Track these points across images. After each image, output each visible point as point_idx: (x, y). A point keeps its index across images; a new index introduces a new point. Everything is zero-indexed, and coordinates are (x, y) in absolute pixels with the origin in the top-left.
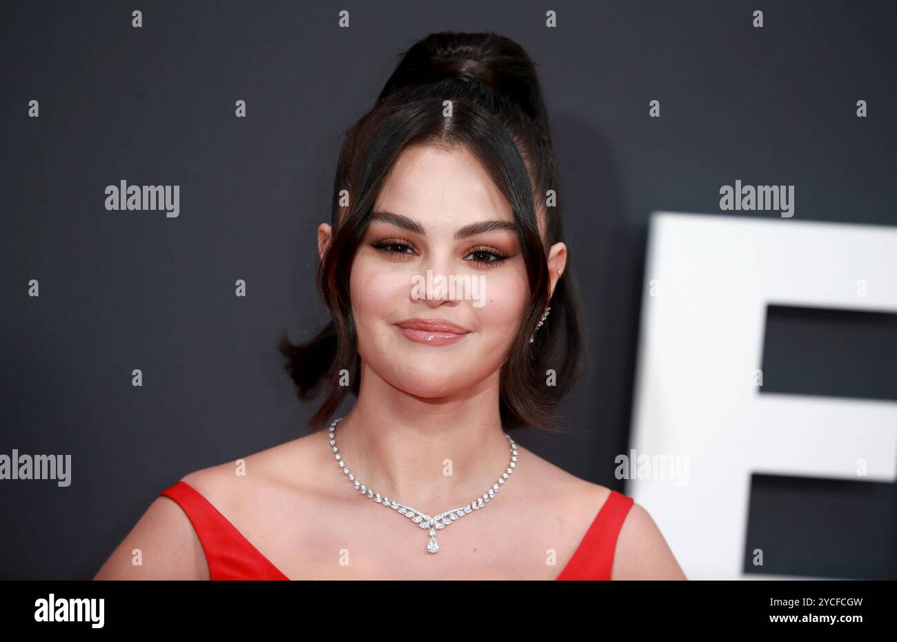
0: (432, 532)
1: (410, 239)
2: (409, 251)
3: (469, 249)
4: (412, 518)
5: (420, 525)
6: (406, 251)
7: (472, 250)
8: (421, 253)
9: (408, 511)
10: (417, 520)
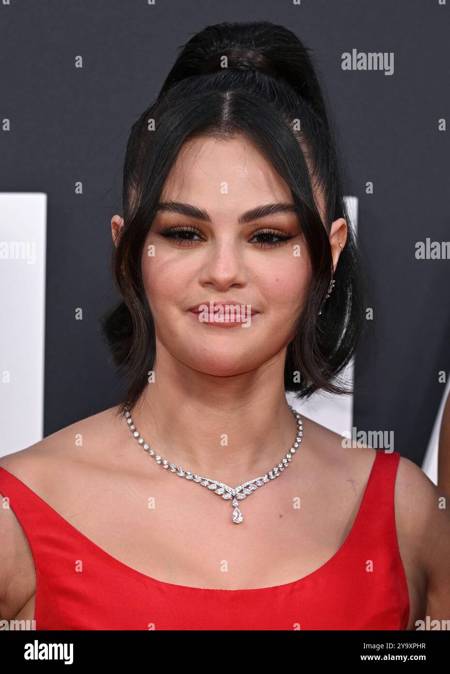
0: (235, 503)
1: (197, 226)
2: (196, 237)
3: (253, 232)
4: (214, 490)
5: (223, 496)
6: (193, 238)
7: (256, 233)
8: (208, 238)
9: (210, 483)
10: (220, 492)
